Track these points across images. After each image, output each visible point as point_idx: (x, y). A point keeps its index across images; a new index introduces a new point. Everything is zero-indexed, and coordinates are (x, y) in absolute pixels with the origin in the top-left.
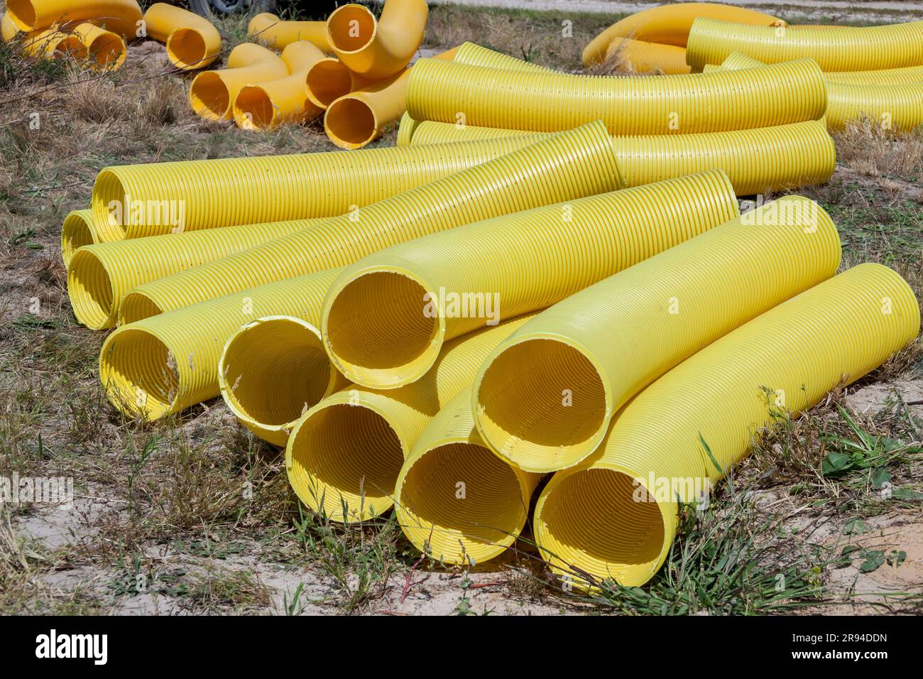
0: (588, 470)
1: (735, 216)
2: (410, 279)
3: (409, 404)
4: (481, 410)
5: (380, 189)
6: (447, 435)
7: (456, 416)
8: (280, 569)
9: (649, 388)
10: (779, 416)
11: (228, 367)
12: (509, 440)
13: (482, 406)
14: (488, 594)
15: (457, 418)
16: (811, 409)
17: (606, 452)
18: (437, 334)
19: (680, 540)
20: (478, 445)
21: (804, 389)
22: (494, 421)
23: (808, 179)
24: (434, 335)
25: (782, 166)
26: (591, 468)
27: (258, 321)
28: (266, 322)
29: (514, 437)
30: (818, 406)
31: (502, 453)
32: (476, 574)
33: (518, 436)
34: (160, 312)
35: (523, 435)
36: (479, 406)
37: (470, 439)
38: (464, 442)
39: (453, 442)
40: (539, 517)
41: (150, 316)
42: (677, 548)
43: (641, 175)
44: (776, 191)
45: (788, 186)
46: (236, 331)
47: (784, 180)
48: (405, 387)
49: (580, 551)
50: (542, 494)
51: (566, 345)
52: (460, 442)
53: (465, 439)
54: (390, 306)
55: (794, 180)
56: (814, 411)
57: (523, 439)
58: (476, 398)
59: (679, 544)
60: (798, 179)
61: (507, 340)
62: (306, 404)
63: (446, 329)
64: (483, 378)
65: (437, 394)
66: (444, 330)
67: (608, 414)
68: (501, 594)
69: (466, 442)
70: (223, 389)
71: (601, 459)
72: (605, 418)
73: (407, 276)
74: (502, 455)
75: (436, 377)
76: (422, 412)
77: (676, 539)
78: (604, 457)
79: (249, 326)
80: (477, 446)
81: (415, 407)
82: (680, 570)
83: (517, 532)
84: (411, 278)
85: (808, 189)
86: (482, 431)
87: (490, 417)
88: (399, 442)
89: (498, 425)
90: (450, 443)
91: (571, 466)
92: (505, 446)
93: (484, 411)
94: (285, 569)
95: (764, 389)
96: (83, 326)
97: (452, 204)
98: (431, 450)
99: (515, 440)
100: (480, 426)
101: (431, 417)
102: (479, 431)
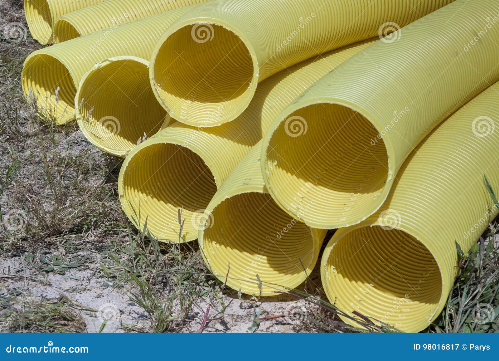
0: (371, 226)
4: (272, 167)
6: (244, 184)
8: (108, 286)
11: (83, 100)
14: (280, 326)
18: (252, 78)
19: (458, 285)
26: (374, 225)
27: (109, 61)
28: (115, 61)
32: (273, 303)
33: (313, 181)
34: (79, 35)
35: (319, 180)
40: (325, 264)
41: (72, 38)
42: (455, 293)
46: (90, 68)
49: (368, 285)
50: (327, 245)
57: (317, 185)
59: (457, 289)
61: (295, 102)
62: (145, 134)
63: (259, 75)
66: (258, 75)
67: (391, 177)
68: (292, 327)
69: (261, 192)
70: (79, 119)
72: (388, 181)
76: (242, 144)
77: (455, 283)
79: (101, 65)
82: (457, 314)
83: (309, 271)
88: (213, 177)
91: (353, 224)
92: (296, 198)
94: (113, 286)
96: (36, 41)
99: (309, 187)
100: (269, 184)
101: (250, 147)
102: (268, 188)
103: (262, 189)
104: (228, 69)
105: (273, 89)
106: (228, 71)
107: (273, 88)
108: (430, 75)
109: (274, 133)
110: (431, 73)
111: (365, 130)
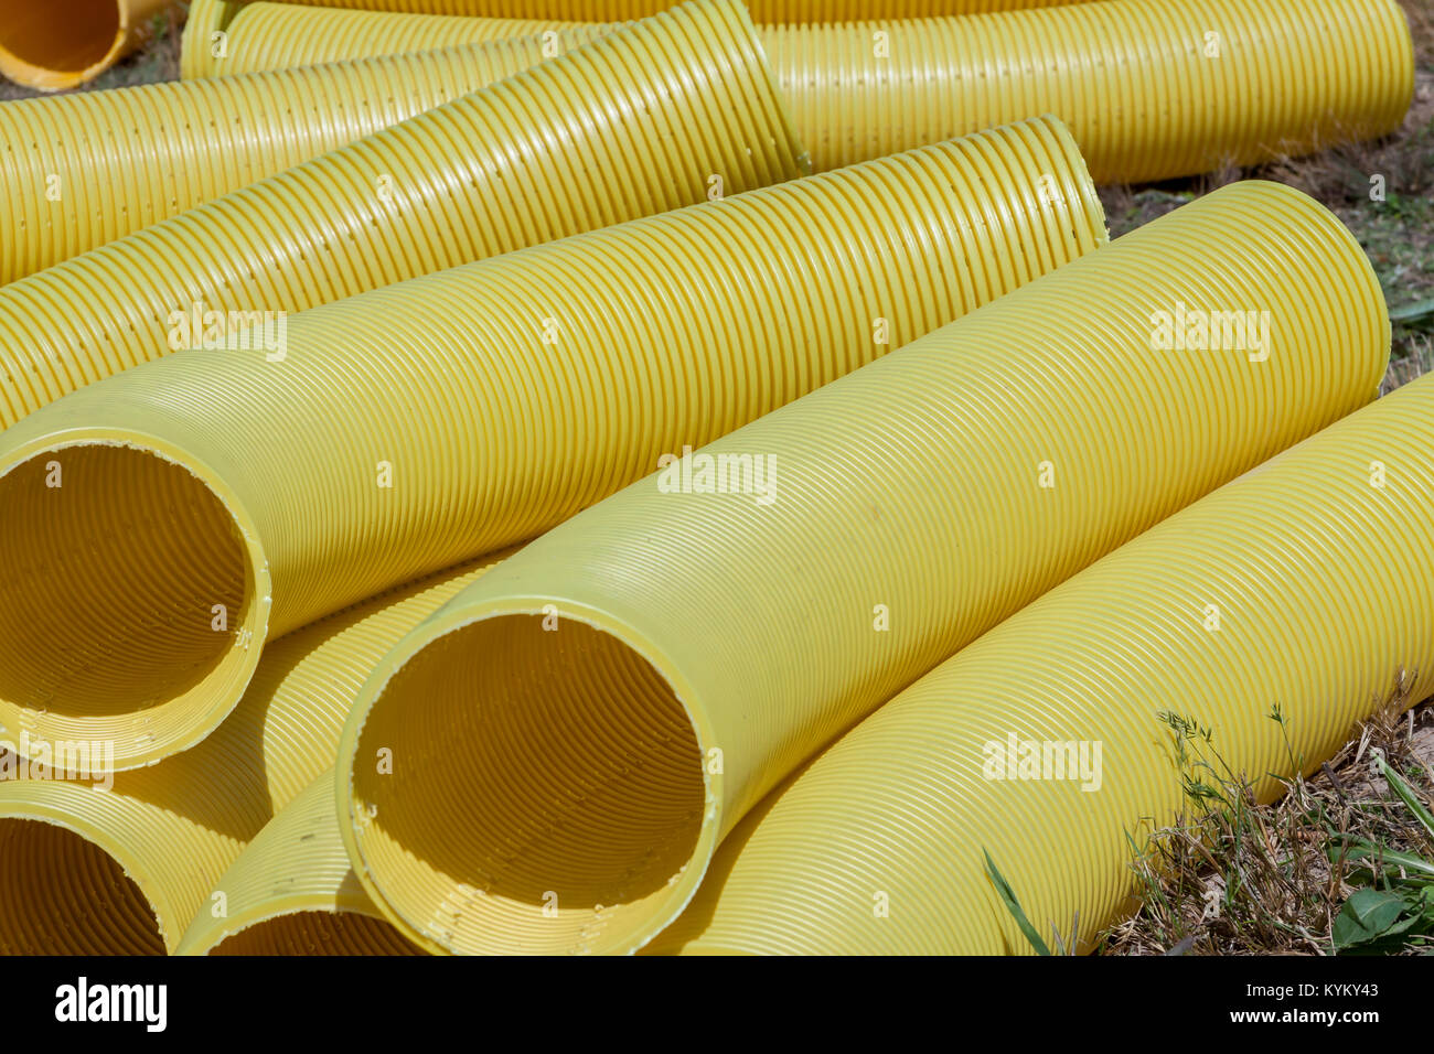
1: (1097, 245)
2: (167, 463)
3: (180, 810)
4: (365, 818)
5: (120, 204)
6: (276, 892)
7: (305, 838)
9: (848, 736)
10: (1211, 795)
12: (450, 896)
13: (367, 806)
15: (307, 843)
16: (1316, 774)
17: (715, 918)
18: (250, 611)
20: (365, 913)
21: (1277, 718)
22: (404, 846)
23: (1338, 125)
24: (245, 614)
25: (1266, 91)
29: (467, 890)
30: (1333, 764)
31: (424, 933)
33: (478, 882)
35: (493, 882)
36: (359, 806)
37: (341, 899)
38: (323, 908)
39: (294, 910)
43: (870, 133)
44: (1251, 163)
45: (1283, 150)
47: (1272, 132)
48: (166, 762)
51: (587, 627)
52: (313, 908)
53: (323, 899)
54: (132, 538)
55: (1298, 129)
56: (1323, 778)
57: (490, 893)
58: (347, 787)
60: (1312, 127)
63: (274, 596)
64: (364, 729)
65: (264, 778)
66: (267, 599)
67: (713, 812)
69: (331, 908)
71: (702, 937)
72: (706, 825)
73: (158, 453)
74: (423, 938)
75: (262, 731)
76: (221, 830)
78: (708, 931)
80: (361, 917)
81: (198, 818)
84: (168, 458)
85: (1340, 154)
86: (368, 875)
87: (393, 836)
88: (153, 916)
89: (419, 856)
90: (287, 912)
92: (438, 914)
93: (375, 820)
95: (1174, 721)
97: (319, 240)
98: (234, 933)
99: (469, 895)
100: (364, 863)
101: (242, 844)
102: (361, 877)
103: (334, 900)
104: (124, 629)
105: (287, 680)
106: (124, 633)
107: (285, 674)
108: (799, 569)
109: (371, 711)
110: (800, 563)
111: (609, 768)
